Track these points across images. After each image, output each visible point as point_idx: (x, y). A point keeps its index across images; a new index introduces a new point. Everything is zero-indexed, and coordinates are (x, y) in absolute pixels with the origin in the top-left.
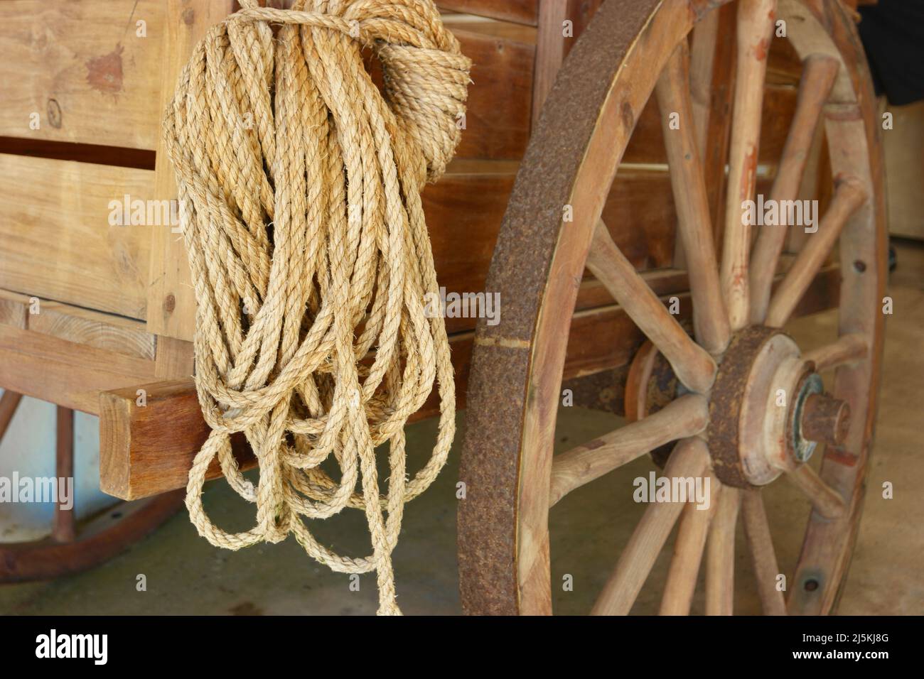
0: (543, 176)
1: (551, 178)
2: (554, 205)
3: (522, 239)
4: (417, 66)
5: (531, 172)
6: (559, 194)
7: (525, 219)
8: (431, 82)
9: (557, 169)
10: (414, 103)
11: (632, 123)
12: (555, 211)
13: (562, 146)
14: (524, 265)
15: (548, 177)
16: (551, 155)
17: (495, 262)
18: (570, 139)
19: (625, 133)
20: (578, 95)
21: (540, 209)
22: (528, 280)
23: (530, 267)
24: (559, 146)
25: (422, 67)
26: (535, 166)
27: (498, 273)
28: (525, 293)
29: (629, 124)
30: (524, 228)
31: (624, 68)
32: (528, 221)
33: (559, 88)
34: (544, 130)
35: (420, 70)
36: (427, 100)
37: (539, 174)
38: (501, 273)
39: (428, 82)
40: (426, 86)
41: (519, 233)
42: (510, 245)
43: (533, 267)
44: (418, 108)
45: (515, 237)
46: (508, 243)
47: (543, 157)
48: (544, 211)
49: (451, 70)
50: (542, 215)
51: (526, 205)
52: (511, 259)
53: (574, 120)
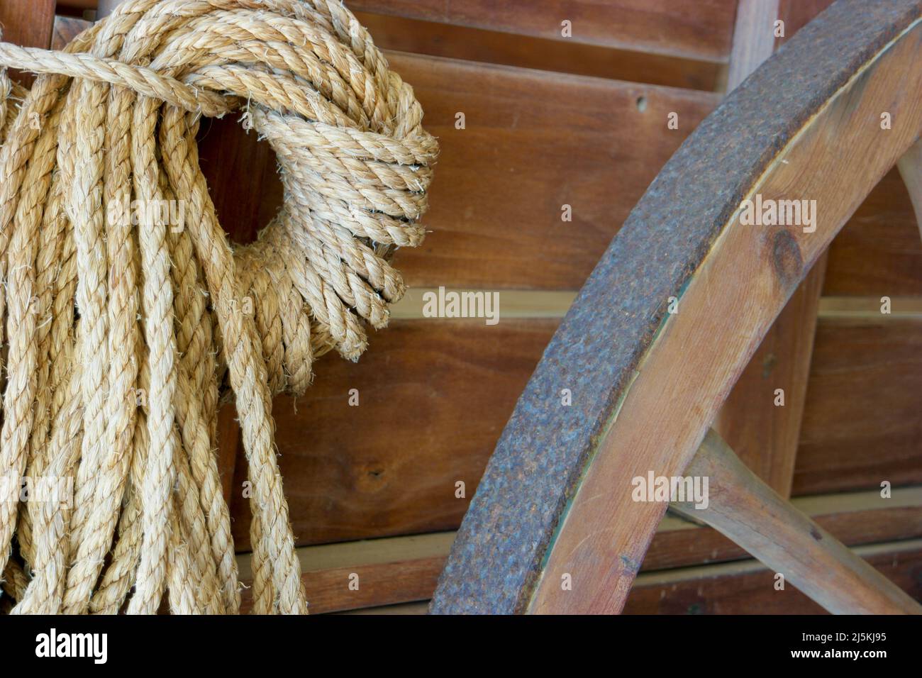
0: (580, 362)
1: (591, 367)
2: (581, 422)
3: (520, 476)
4: (307, 153)
5: (566, 350)
6: (594, 402)
7: (533, 439)
8: (333, 185)
9: (606, 352)
10: (308, 220)
11: (797, 269)
12: (579, 434)
13: (625, 309)
14: (511, 528)
15: (588, 366)
16: (605, 322)
17: (473, 512)
18: (640, 297)
19: (776, 287)
20: (680, 212)
21: (560, 425)
22: (511, 558)
23: (518, 534)
24: (620, 308)
25: (317, 157)
26: (575, 340)
27: (473, 533)
28: (500, 583)
29: (789, 270)
30: (527, 456)
31: (780, 165)
32: (538, 442)
33: (656, 195)
34: (608, 272)
35: (313, 162)
36: (327, 215)
37: (576, 356)
38: (477, 533)
39: (330, 184)
40: (326, 191)
41: (518, 465)
42: (502, 484)
43: (523, 535)
44: (312, 228)
45: (512, 469)
46: (499, 480)
47: (591, 324)
48: (563, 431)
49: (371, 165)
50: (559, 438)
51: (542, 412)
52: (497, 511)
53: (659, 260)
